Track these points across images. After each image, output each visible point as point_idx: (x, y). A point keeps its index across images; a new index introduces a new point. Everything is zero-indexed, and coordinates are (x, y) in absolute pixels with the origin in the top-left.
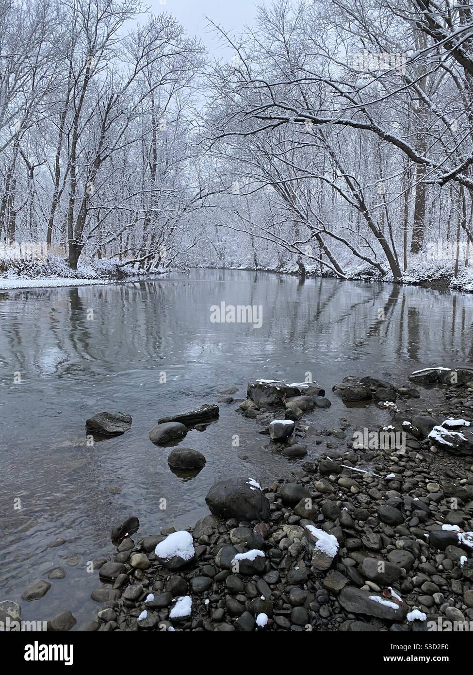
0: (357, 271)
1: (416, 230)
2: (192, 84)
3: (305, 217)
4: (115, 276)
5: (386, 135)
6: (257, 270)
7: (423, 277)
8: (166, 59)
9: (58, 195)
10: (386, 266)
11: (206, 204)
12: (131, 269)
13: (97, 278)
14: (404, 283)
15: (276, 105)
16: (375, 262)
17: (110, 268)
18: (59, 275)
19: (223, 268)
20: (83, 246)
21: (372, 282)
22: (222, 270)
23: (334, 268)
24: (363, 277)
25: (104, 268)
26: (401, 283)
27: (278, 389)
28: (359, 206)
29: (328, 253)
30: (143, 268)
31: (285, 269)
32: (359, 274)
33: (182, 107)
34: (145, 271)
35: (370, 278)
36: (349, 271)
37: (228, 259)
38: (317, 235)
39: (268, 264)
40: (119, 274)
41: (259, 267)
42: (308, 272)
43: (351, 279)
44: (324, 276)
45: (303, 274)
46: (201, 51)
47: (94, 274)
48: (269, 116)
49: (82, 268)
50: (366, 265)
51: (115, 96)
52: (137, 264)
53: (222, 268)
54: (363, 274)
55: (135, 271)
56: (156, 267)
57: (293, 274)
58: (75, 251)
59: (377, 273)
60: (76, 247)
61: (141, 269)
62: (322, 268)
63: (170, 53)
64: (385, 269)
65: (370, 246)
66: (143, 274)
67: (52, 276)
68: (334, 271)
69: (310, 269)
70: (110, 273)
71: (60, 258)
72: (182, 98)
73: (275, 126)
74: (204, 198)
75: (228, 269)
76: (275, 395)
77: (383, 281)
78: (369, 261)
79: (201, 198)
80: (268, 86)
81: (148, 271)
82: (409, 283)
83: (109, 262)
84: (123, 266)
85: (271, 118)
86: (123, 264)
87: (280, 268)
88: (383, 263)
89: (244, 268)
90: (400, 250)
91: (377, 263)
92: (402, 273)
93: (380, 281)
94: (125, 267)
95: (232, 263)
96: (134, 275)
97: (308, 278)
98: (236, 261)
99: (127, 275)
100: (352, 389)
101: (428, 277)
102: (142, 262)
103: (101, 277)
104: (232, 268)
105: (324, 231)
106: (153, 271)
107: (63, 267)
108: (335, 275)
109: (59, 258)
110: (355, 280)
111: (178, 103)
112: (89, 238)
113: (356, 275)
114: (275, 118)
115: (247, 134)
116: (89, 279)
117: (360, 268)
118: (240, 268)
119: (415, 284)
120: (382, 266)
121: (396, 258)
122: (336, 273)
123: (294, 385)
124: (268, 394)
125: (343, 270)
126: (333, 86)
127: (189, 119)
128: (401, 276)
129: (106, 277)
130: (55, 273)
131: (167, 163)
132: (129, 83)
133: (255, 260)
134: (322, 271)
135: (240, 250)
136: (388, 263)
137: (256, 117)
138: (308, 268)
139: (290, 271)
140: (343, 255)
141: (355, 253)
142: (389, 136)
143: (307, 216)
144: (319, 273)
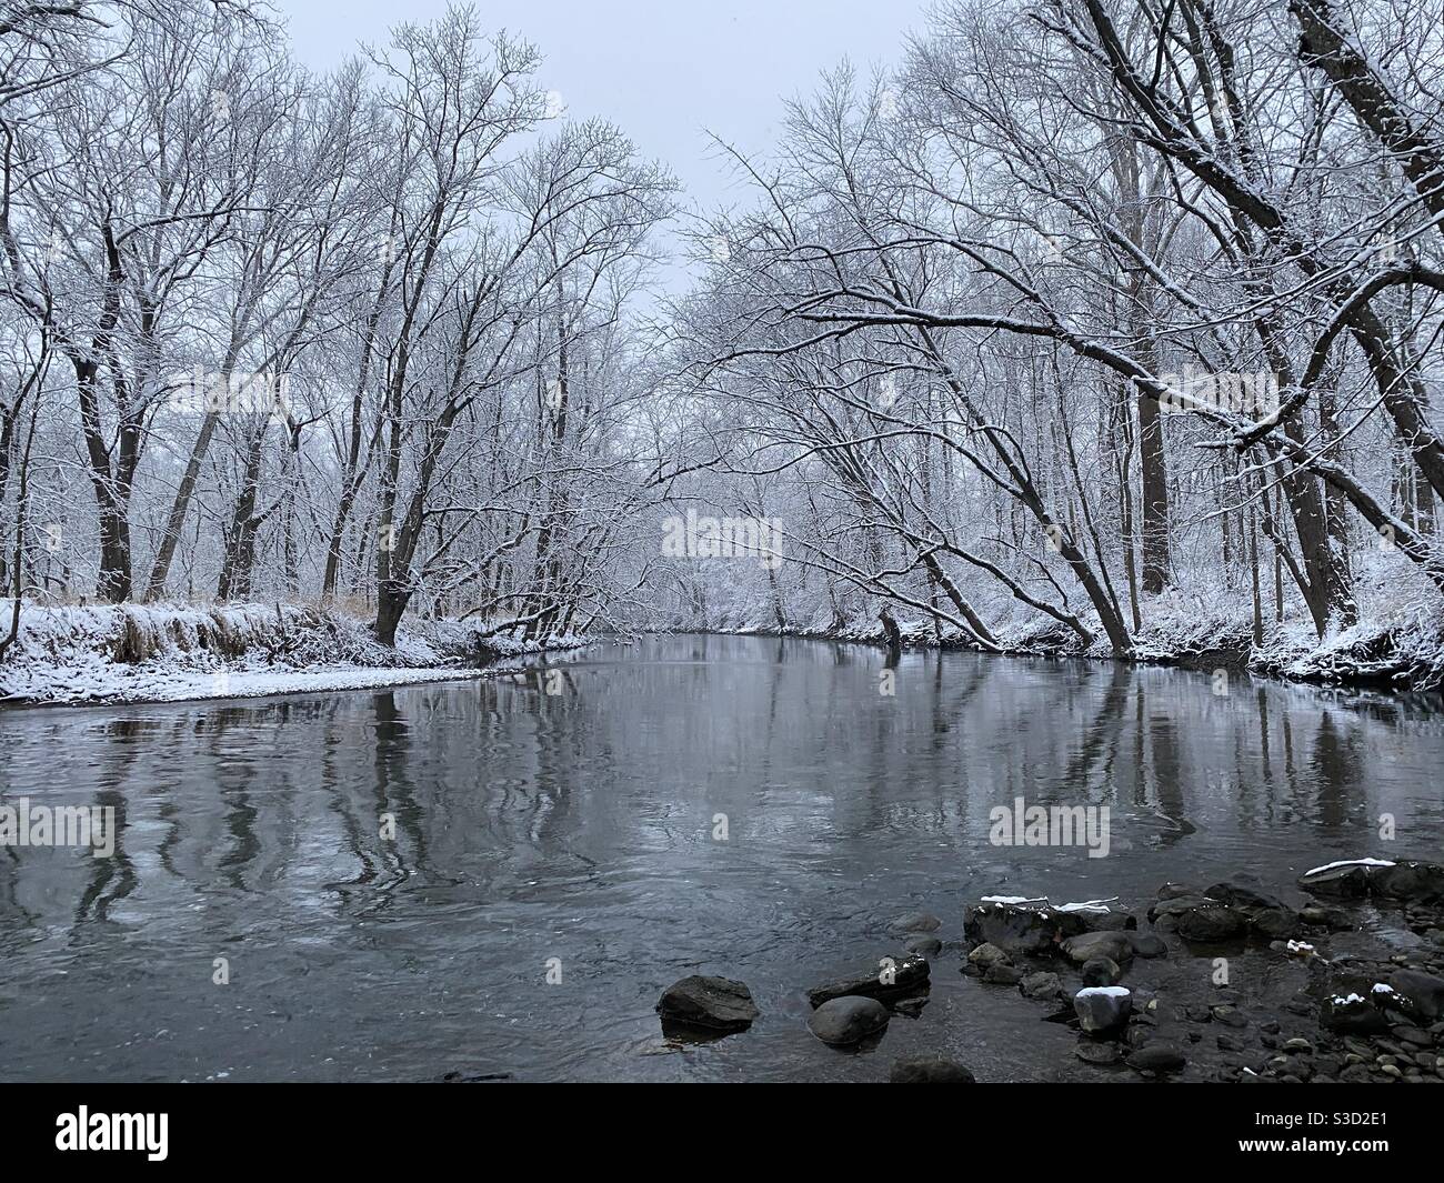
0: (1023, 635)
1: (1151, 540)
2: (642, 249)
3: (898, 517)
4: (473, 657)
5: (1088, 347)
6: (783, 634)
7: (1180, 645)
8: (594, 204)
9: (353, 485)
10: (1092, 621)
11: (675, 494)
12: (507, 642)
13: (439, 665)
14: (1139, 661)
15: (848, 293)
16: (1065, 614)
17: (463, 640)
18: (356, 661)
19: (703, 632)
20: (410, 594)
21: (1062, 660)
22: (700, 637)
23: (968, 626)
24: (1040, 647)
25: (449, 640)
26: (1130, 660)
27: (1045, 916)
28: (1021, 491)
29: (954, 596)
30: (532, 637)
31: (849, 631)
32: (1029, 642)
33: (622, 295)
34: (537, 643)
35: (1056, 650)
36: (1006, 634)
37: (714, 611)
38: (927, 557)
39: (809, 619)
40: (483, 653)
41: (787, 627)
42: (906, 638)
43: (1011, 653)
44: (947, 646)
45: (893, 643)
46: (668, 187)
47: (431, 657)
48: (831, 315)
49: (405, 644)
50: (1043, 622)
51: (491, 277)
52: (520, 632)
53: (700, 632)
54: (1040, 640)
55: (515, 644)
56: (561, 634)
57: (869, 641)
58: (392, 605)
59: (1072, 639)
60: (395, 596)
61: (529, 641)
62: (938, 627)
63: (605, 191)
64: (1091, 630)
65: (1050, 579)
66: (532, 652)
67: (341, 663)
68: (972, 635)
69: (911, 631)
70: (462, 651)
71: (356, 620)
72: (622, 278)
73: (842, 334)
74: (668, 481)
75: (715, 632)
76: (1039, 932)
77: (1088, 657)
78: (1051, 611)
79: (661, 480)
80: (830, 256)
81: (543, 643)
82: (1151, 661)
83: (459, 627)
84: (491, 634)
85: (835, 319)
86: (491, 630)
87: (837, 628)
88: (1082, 616)
89: (752, 629)
90: (1121, 587)
91: (1071, 615)
92: (1132, 637)
93: (1081, 658)
94: (495, 637)
95: (724, 620)
96: (514, 654)
97: (907, 652)
98: (731, 615)
99: (499, 655)
100: (1203, 913)
101: (1193, 645)
102: (531, 625)
103: (446, 663)
104: (724, 630)
105: (946, 546)
106: (555, 644)
107: (363, 642)
108: (972, 644)
109: (356, 623)
110: (1022, 654)
111: (615, 288)
112: (424, 575)
113: (1022, 643)
114: (843, 318)
115: (782, 352)
116: (421, 667)
117: (1031, 628)
118: (742, 630)
119: (1164, 662)
120: (1082, 623)
121: (1115, 604)
122: (975, 640)
123: (1071, 907)
124: (1020, 928)
125: (991, 632)
126: (969, 252)
127: (657, 323)
128: (1130, 645)
129: (456, 661)
130: (348, 656)
131: (587, 410)
132: (519, 253)
133: (779, 612)
134: (940, 636)
135: (740, 591)
136: (1095, 614)
137: (803, 317)
138: (906, 628)
139: (864, 636)
140: (988, 598)
141: (1018, 594)
142: (1094, 348)
143: (901, 515)
144: (932, 638)
